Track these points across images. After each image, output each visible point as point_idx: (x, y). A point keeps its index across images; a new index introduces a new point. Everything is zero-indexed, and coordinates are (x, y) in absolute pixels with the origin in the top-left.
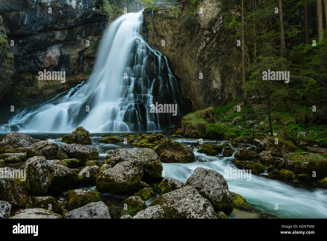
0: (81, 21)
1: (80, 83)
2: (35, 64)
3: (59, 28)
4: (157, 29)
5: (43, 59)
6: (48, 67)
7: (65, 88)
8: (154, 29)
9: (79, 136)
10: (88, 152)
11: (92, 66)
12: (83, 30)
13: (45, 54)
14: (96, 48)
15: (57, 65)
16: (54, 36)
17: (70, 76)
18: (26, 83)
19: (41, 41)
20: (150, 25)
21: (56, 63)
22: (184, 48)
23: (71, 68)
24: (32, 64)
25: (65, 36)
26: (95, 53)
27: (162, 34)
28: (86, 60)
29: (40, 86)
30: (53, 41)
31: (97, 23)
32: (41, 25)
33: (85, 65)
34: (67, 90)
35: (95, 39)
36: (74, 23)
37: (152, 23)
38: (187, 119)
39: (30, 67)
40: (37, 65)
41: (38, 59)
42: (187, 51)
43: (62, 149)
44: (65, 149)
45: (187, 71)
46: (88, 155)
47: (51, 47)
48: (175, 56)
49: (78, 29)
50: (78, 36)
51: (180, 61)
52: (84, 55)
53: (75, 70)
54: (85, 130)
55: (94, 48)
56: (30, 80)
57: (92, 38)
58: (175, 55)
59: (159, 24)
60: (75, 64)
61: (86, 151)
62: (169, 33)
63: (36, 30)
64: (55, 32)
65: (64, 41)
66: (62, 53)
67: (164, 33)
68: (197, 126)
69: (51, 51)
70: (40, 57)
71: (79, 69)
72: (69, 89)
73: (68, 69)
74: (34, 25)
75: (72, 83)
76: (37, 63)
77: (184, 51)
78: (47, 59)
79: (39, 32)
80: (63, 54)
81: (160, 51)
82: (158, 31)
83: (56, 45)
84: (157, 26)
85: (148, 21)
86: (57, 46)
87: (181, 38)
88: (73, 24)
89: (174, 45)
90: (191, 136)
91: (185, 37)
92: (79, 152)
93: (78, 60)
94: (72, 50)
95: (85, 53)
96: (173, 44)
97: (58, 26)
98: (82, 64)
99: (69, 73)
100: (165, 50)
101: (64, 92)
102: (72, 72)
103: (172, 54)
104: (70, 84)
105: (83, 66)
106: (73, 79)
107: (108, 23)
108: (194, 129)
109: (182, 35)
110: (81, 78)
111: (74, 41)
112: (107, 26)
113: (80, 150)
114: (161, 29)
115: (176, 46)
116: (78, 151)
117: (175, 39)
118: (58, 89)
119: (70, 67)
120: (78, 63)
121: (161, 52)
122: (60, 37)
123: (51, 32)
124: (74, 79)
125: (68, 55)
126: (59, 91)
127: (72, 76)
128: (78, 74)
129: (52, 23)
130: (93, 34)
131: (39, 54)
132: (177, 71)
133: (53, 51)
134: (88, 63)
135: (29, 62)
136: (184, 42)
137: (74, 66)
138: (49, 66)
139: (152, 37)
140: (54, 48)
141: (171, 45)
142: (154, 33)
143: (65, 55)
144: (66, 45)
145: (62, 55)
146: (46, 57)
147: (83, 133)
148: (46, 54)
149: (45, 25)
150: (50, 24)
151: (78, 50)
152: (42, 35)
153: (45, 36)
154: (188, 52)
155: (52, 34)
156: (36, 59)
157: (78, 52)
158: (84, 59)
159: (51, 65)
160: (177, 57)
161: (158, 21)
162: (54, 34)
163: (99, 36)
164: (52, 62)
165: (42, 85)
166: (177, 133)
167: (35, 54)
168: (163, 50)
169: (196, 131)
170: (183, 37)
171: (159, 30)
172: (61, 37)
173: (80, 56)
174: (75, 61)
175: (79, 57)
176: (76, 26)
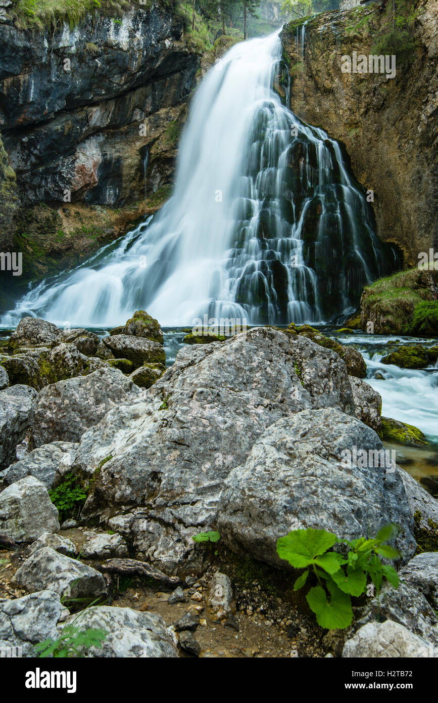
0: (141, 76)
1: (144, 221)
2: (55, 185)
3: (96, 99)
4: (314, 72)
5: (69, 173)
6: (80, 189)
7: (116, 234)
8: (307, 75)
9: (139, 328)
10: (146, 349)
11: (169, 179)
12: (146, 97)
13: (73, 162)
14: (177, 137)
15: (96, 184)
16: (87, 120)
17: (123, 206)
18: (42, 227)
19: (62, 133)
20: (298, 65)
21: (94, 179)
22: (383, 115)
23: (126, 188)
24: (49, 185)
25: (110, 115)
26: (175, 149)
27: (328, 84)
28: (155, 166)
29: (68, 233)
30: (86, 131)
31: (177, 75)
32: (60, 98)
33: (154, 177)
34: (120, 238)
35: (174, 114)
36: (125, 83)
37: (302, 60)
38: (372, 293)
39: (47, 193)
40: (59, 186)
41: (60, 173)
42: (392, 122)
43: (104, 342)
44: (109, 343)
45: (390, 174)
46: (147, 354)
47: (84, 145)
48: (361, 138)
49: (135, 98)
50: (138, 111)
51: (374, 149)
52: (150, 154)
53: (133, 191)
54: (151, 317)
55: (172, 137)
56: (48, 220)
57: (167, 113)
58: (361, 134)
59: (320, 59)
60: (134, 179)
61: (144, 348)
62: (345, 81)
63: (53, 111)
64: (90, 109)
65: (108, 127)
66: (106, 154)
67: (332, 80)
68: (392, 307)
69: (84, 154)
70: (64, 170)
71: (142, 188)
72: (123, 234)
73: (119, 190)
74: (48, 101)
75: (130, 222)
76: (58, 183)
77: (384, 124)
78: (77, 171)
79: (59, 114)
80: (109, 157)
81: (322, 129)
82: (317, 77)
83: (92, 138)
84: (315, 66)
85: (292, 54)
86: (94, 141)
87: (375, 89)
88: (125, 87)
89: (358, 108)
90: (379, 331)
91: (385, 87)
92: (131, 348)
93: (140, 168)
94: (125, 147)
95: (152, 152)
96: (355, 108)
97: (95, 95)
98: (148, 176)
99: (123, 199)
100: (336, 124)
101: (114, 242)
102: (127, 196)
103: (353, 133)
104: (125, 224)
105: (151, 180)
106: (130, 212)
107: (201, 71)
108: (385, 313)
109: (380, 80)
110: (147, 209)
111: (128, 124)
112: (198, 79)
113: (133, 346)
114: (325, 71)
115: (362, 110)
116: (129, 347)
117: (359, 93)
118: (102, 237)
119: (124, 185)
120: (139, 175)
121: (326, 131)
122: (100, 119)
123: (82, 110)
124: (132, 212)
125: (119, 160)
126: (104, 240)
127: (128, 205)
128: (140, 200)
129: (83, 91)
130: (169, 102)
131: (60, 163)
132: (365, 175)
133: (88, 153)
134: (161, 173)
135: (44, 181)
136: (385, 100)
137: (131, 182)
138: (82, 188)
139: (302, 95)
140: (90, 147)
141: (350, 110)
142: (309, 83)
143: (111, 159)
144: (113, 135)
145: (106, 159)
146: (75, 168)
147: (146, 323)
148: (75, 160)
149: (69, 98)
150: (78, 94)
151: (139, 145)
152: (64, 119)
153: (70, 122)
154: (394, 125)
155: (83, 115)
156: (56, 174)
157: (138, 149)
158: (150, 165)
159: (87, 185)
160: (365, 141)
161: (317, 51)
162: (87, 116)
163: (181, 107)
164: (87, 179)
165: (72, 230)
166: (353, 325)
167: (54, 163)
168: (331, 124)
169: (390, 318)
170: (380, 85)
171: (320, 74)
172: (102, 119)
173: (143, 158)
174: (133, 172)
175: (140, 161)
176: (132, 89)
